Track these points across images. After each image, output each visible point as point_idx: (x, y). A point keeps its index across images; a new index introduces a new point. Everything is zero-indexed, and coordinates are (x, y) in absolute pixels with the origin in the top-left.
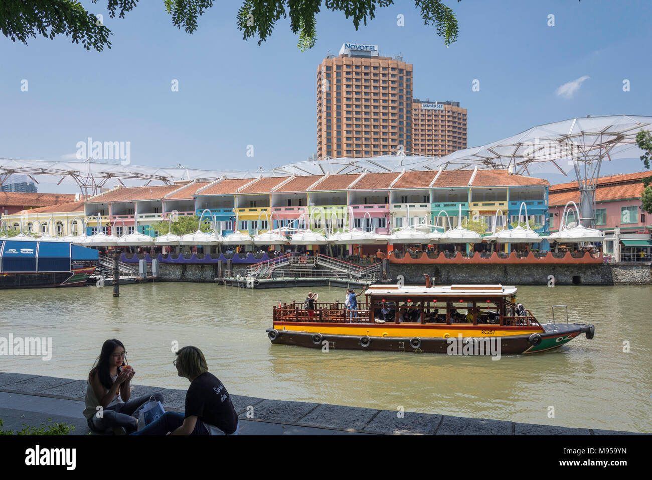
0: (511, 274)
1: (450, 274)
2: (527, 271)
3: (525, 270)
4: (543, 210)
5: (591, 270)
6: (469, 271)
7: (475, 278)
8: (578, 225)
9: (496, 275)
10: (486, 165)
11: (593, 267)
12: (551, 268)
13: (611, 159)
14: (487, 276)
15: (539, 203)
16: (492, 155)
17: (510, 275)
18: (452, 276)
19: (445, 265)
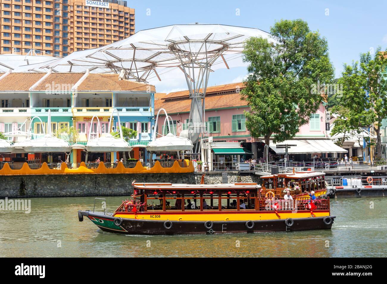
0: (103, 185)
1: (37, 187)
2: (119, 182)
3: (117, 181)
4: (148, 117)
5: (182, 179)
6: (57, 182)
7: (65, 191)
8: (168, 133)
9: (86, 186)
10: (110, 68)
11: (184, 176)
12: (144, 178)
13: (229, 68)
14: (77, 188)
15: (145, 110)
16: (113, 59)
17: (102, 187)
18: (39, 189)
19: (30, 177)
